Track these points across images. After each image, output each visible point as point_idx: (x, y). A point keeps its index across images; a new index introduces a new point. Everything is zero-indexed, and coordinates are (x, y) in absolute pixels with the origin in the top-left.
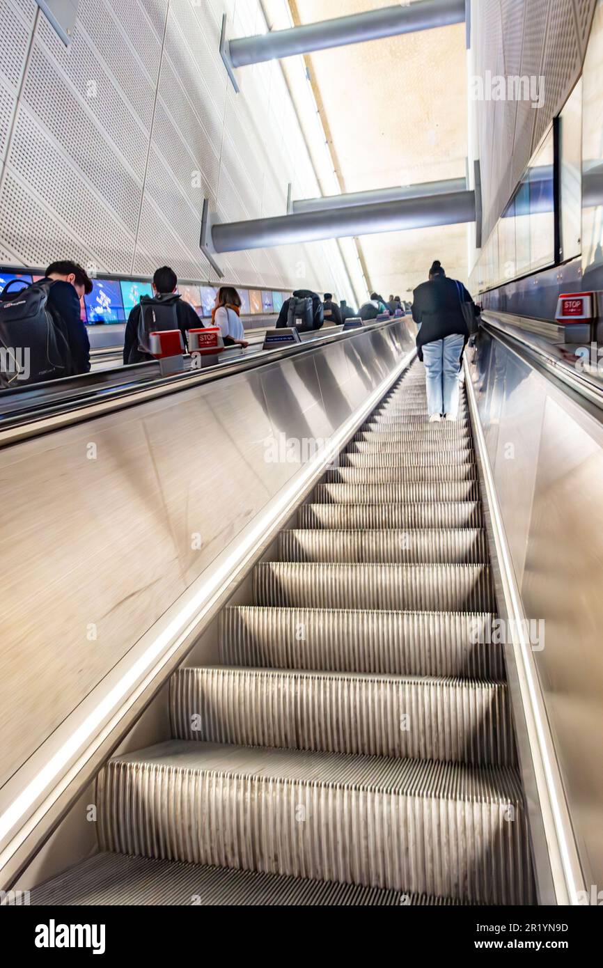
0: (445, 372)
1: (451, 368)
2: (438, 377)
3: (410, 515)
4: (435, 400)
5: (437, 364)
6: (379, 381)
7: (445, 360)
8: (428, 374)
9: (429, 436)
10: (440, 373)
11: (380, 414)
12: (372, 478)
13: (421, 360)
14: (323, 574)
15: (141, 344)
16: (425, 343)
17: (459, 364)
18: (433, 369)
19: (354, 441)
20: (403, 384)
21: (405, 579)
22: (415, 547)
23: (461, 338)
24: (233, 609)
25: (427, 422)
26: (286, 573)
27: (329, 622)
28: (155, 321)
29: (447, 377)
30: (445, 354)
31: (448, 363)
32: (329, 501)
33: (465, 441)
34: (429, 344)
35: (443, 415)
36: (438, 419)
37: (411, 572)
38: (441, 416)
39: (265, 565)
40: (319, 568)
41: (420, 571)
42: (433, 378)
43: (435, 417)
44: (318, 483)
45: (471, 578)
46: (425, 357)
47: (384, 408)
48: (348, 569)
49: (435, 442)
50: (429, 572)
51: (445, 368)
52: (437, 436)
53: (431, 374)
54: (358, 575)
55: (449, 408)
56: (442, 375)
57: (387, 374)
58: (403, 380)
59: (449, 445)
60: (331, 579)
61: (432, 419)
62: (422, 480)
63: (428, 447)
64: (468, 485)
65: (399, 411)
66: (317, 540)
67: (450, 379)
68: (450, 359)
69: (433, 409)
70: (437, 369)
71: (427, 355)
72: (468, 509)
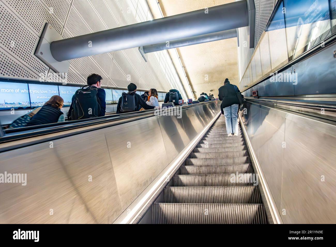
0: (232, 118)
1: (234, 116)
2: (230, 120)
3: (224, 169)
4: (230, 128)
5: (229, 115)
6: (207, 123)
7: (232, 113)
8: (226, 119)
9: (228, 141)
10: (230, 118)
11: (208, 134)
12: (208, 157)
13: (223, 114)
14: (192, 191)
15: (122, 108)
16: (224, 108)
17: (237, 115)
18: (228, 117)
19: (200, 143)
20: (216, 124)
21: (224, 192)
22: (227, 181)
23: (237, 106)
24: (157, 204)
25: (227, 137)
26: (177, 191)
27: (195, 209)
28: (126, 100)
29: (233, 119)
30: (232, 111)
31: (233, 114)
32: (192, 164)
33: (242, 143)
34: (226, 108)
35: (233, 134)
36: (231, 135)
37: (226, 190)
38: (232, 134)
39: (169, 188)
40: (190, 189)
41: (230, 189)
42: (228, 120)
43: (230, 135)
44: (187, 158)
45: (250, 192)
46: (224, 112)
47: (210, 132)
48: (201, 189)
49: (231, 143)
50: (233, 189)
51: (232, 117)
52: (232, 141)
53: (227, 118)
54: (205, 191)
55: (235, 131)
56: (231, 119)
57: (209, 121)
58: (216, 123)
59: (236, 145)
60: (195, 193)
61: (229, 135)
62: (227, 157)
63: (228, 145)
64: (245, 158)
65: (216, 133)
66: (188, 179)
67: (234, 121)
68: (234, 113)
69: (229, 132)
70: (229, 117)
71: (225, 112)
72: (246, 166)
